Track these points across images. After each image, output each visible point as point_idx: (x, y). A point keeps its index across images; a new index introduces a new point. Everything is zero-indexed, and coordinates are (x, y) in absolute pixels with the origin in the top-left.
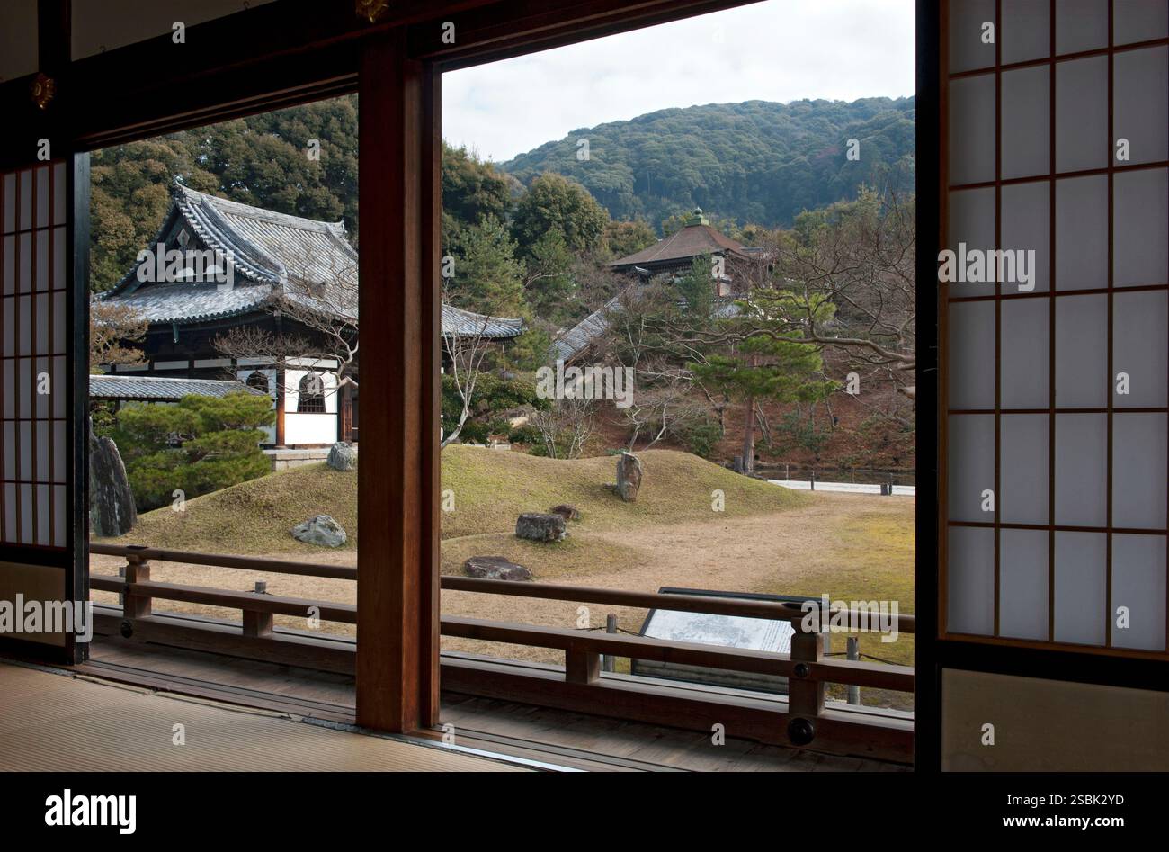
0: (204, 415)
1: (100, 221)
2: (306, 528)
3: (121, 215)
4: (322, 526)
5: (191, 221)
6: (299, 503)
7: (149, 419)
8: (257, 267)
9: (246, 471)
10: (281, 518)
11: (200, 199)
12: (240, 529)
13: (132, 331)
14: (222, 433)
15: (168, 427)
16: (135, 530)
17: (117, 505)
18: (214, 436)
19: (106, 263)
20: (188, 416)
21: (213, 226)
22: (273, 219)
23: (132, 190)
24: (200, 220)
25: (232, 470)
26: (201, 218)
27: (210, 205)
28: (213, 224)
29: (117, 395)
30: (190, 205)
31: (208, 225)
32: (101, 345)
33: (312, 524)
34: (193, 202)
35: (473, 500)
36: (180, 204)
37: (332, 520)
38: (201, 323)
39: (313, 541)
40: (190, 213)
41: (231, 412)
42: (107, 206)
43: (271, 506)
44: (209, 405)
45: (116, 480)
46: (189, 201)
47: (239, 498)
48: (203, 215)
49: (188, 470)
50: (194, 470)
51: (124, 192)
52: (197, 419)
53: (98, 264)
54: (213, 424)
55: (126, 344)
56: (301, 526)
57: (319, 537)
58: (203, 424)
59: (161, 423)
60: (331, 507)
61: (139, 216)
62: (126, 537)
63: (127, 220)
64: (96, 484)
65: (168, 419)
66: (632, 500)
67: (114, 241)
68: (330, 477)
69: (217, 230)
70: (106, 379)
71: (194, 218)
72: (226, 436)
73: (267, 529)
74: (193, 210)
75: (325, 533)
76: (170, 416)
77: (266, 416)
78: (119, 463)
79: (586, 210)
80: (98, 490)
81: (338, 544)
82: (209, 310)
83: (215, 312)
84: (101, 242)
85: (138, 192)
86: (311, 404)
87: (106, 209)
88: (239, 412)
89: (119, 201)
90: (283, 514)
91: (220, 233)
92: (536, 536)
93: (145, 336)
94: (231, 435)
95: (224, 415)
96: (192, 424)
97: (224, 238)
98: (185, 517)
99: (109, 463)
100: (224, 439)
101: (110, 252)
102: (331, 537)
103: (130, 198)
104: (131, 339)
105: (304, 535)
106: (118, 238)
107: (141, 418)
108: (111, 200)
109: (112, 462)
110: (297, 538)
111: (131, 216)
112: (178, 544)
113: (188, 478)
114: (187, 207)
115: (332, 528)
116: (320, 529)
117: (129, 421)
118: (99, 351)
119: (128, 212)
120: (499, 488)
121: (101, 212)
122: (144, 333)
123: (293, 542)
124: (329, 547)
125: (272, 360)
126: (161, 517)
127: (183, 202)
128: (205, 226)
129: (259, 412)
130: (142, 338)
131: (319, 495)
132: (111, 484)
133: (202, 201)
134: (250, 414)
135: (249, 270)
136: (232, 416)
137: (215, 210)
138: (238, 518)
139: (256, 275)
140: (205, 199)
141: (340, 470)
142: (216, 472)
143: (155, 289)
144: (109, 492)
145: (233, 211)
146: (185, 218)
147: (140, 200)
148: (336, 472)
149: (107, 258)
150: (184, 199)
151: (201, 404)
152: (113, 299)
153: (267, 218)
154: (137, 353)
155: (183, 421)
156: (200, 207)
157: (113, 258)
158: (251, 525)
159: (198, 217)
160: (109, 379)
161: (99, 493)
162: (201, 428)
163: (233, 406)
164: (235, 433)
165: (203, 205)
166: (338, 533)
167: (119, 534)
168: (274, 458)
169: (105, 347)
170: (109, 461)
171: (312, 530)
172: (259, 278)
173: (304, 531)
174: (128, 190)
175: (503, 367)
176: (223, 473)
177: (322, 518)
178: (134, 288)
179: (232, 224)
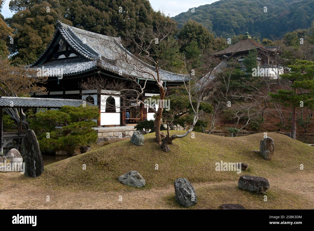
0: (71, 115)
1: (30, 38)
2: (125, 177)
3: (37, 36)
4: (133, 177)
5: (64, 36)
6: (120, 163)
7: (49, 117)
8: (90, 54)
9: (88, 139)
10: (113, 171)
11: (67, 27)
12: (93, 177)
13: (41, 79)
14: (79, 123)
15: (56, 120)
16: (43, 175)
17: (35, 162)
18: (75, 124)
19: (32, 54)
20: (65, 115)
21: (72, 38)
22: (94, 36)
23: (41, 27)
24: (67, 35)
25: (83, 139)
26: (68, 35)
27: (71, 30)
28: (72, 37)
29: (35, 106)
30: (64, 30)
31: (70, 37)
32: (29, 85)
33: (128, 175)
34: (65, 28)
35: (199, 160)
36: (60, 29)
37: (138, 174)
38: (68, 76)
39: (129, 184)
40: (64, 33)
41: (82, 114)
42: (32, 33)
43: (107, 164)
44: (73, 111)
45: (35, 150)
46: (63, 28)
47: (92, 159)
48: (69, 34)
49: (65, 138)
50: (67, 139)
51: (38, 27)
52: (68, 116)
53: (29, 54)
54: (75, 119)
55: (39, 85)
56: (123, 176)
57: (132, 182)
58: (71, 119)
59: (54, 118)
60: (136, 165)
61: (44, 36)
62: (39, 179)
63: (40, 38)
64: (26, 151)
65: (56, 117)
66: (269, 160)
67: (35, 46)
68: (133, 149)
69: (74, 39)
70: (31, 99)
71: (65, 35)
72: (80, 124)
73: (106, 177)
74: (65, 32)
75: (135, 180)
76: (57, 115)
77: (96, 115)
78: (36, 142)
79: (205, 33)
80: (26, 154)
81: (141, 186)
82: (71, 71)
83: (74, 72)
84: (30, 46)
85: (43, 27)
86: (111, 109)
87: (32, 34)
88: (85, 114)
89: (37, 31)
90: (113, 169)
91: (75, 41)
92: (252, 190)
93: (47, 81)
94: (82, 123)
95: (79, 115)
96: (66, 119)
97: (77, 43)
98: (66, 169)
99: (32, 142)
100: (80, 125)
101: (33, 50)
102: (138, 182)
103: (41, 30)
104: (41, 82)
105: (124, 181)
106: (36, 44)
107: (45, 116)
108: (34, 30)
109: (33, 141)
110: (121, 182)
111: (41, 37)
112: (63, 184)
113: (65, 142)
114: (62, 30)
115: (138, 178)
116: (132, 178)
117: (40, 117)
118: (28, 88)
119: (40, 35)
120: (209, 154)
121: (30, 35)
122: (46, 80)
123: (120, 185)
124: (137, 188)
125: (96, 91)
126: (55, 168)
127: (61, 28)
128: (69, 38)
129: (93, 114)
130: (45, 82)
131: (130, 159)
132: (32, 152)
133: (68, 28)
134: (90, 115)
135: (86, 55)
136: (82, 115)
137: (73, 32)
138: (92, 171)
139: (89, 57)
140: (69, 27)
141: (138, 145)
142: (76, 140)
143: (50, 63)
144: (31, 155)
145: (79, 32)
146: (62, 35)
147: (44, 30)
148: (135, 146)
149: (32, 52)
150: (61, 27)
151: (69, 110)
152: (34, 67)
153: (92, 35)
154: (44, 88)
155: (62, 118)
156: (67, 30)
157: (34, 52)
158: (98, 174)
159: (67, 34)
160: (33, 99)
161: (27, 156)
162: (70, 120)
163: (83, 111)
164: (84, 123)
165: (68, 30)
166: (142, 181)
167: (35, 176)
168: (97, 131)
169: (31, 86)
170: (31, 141)
171: (129, 178)
172: (91, 58)
173: (125, 179)
174: (40, 27)
175: (177, 94)
176: (79, 140)
177: (133, 172)
178: (42, 63)
179: (79, 37)
